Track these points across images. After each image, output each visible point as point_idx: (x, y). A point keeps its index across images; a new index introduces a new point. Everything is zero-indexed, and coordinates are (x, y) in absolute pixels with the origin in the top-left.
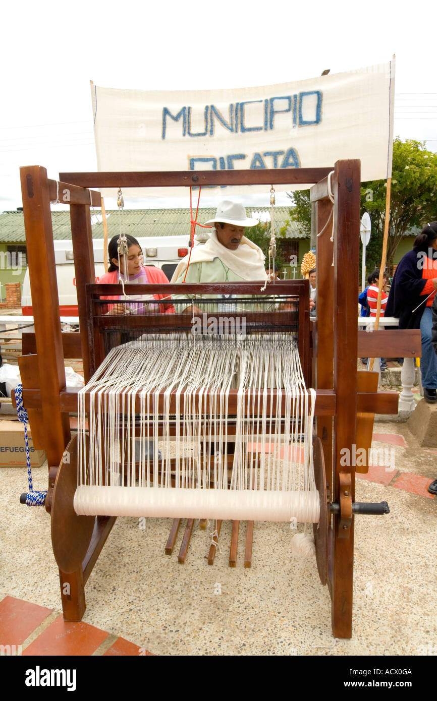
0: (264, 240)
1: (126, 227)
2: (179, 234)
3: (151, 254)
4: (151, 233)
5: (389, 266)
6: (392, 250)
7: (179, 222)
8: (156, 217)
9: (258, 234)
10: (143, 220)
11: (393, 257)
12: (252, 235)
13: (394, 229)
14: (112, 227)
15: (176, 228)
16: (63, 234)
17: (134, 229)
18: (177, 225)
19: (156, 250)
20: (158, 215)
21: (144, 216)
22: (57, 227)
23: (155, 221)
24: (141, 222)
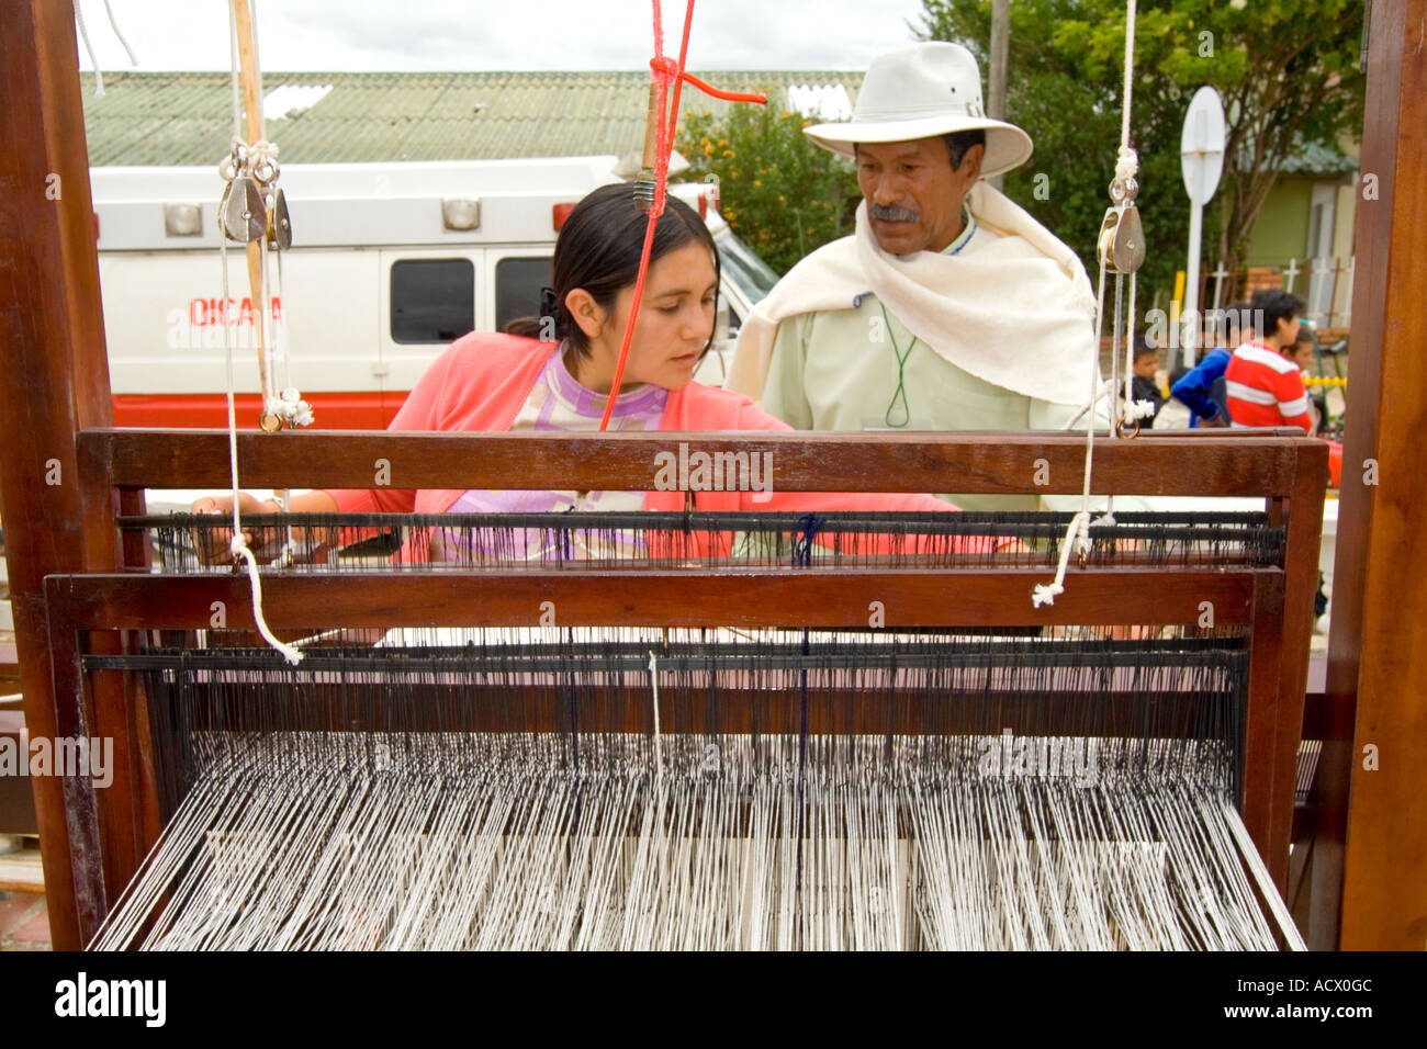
0: (832, 180)
1: (382, 127)
2: (555, 154)
3: (460, 221)
4: (463, 150)
5: (1233, 271)
6: (1246, 217)
7: (554, 115)
8: (479, 98)
9: (812, 160)
10: (438, 106)
11: (1248, 240)
12: (792, 161)
13: (1252, 149)
14: (335, 128)
15: (544, 135)
16: (174, 148)
17: (408, 136)
18: (549, 125)
19: (478, 209)
20: (486, 89)
21: (443, 93)
22: (157, 124)
23: (477, 111)
24: (433, 114)
